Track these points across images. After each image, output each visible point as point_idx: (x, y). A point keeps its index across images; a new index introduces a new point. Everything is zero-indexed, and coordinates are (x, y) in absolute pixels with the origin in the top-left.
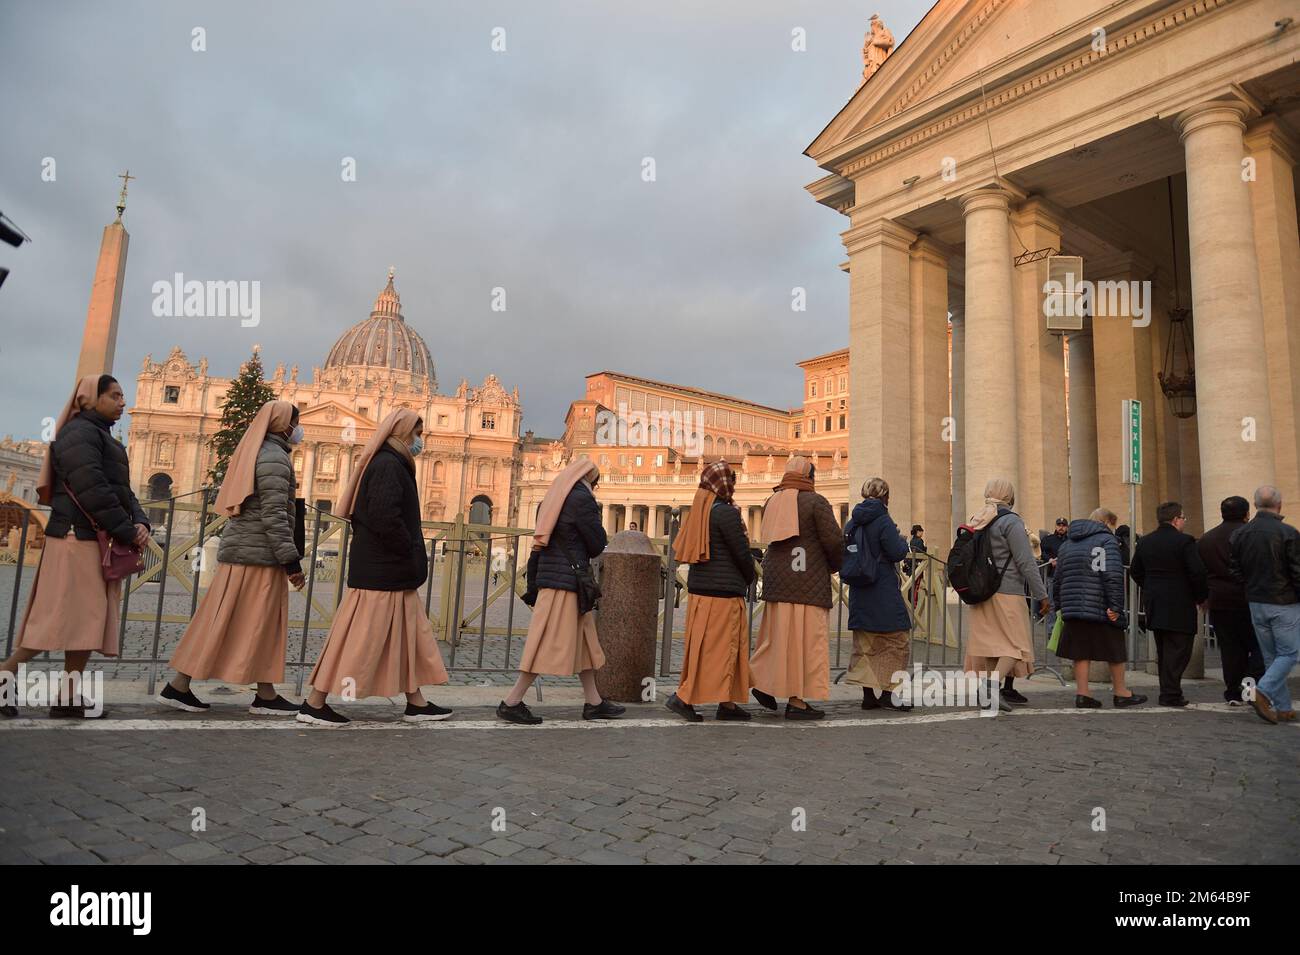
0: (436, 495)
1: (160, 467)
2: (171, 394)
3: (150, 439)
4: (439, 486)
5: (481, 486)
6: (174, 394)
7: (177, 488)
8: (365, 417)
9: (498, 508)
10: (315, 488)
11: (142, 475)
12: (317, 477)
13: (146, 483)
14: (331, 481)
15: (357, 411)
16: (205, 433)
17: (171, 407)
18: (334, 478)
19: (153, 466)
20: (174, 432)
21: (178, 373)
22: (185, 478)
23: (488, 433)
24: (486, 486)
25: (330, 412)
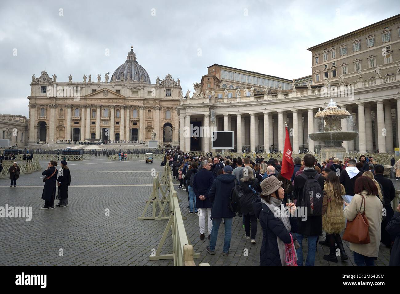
0: (149, 124)
1: (41, 118)
2: (43, 89)
3: (37, 108)
4: (150, 120)
5: (167, 119)
6: (45, 90)
7: (49, 126)
8: (119, 94)
9: (175, 128)
10: (101, 124)
11: (35, 122)
12: (102, 119)
13: (37, 125)
14: (107, 120)
15: (116, 91)
16: (57, 104)
17: (43, 95)
18: (108, 119)
19: (39, 118)
20: (45, 104)
21: (45, 81)
22: (51, 122)
23: (168, 98)
24: (169, 119)
25: (105, 92)
